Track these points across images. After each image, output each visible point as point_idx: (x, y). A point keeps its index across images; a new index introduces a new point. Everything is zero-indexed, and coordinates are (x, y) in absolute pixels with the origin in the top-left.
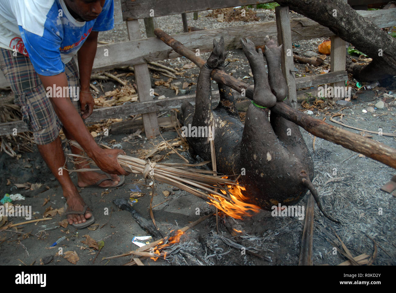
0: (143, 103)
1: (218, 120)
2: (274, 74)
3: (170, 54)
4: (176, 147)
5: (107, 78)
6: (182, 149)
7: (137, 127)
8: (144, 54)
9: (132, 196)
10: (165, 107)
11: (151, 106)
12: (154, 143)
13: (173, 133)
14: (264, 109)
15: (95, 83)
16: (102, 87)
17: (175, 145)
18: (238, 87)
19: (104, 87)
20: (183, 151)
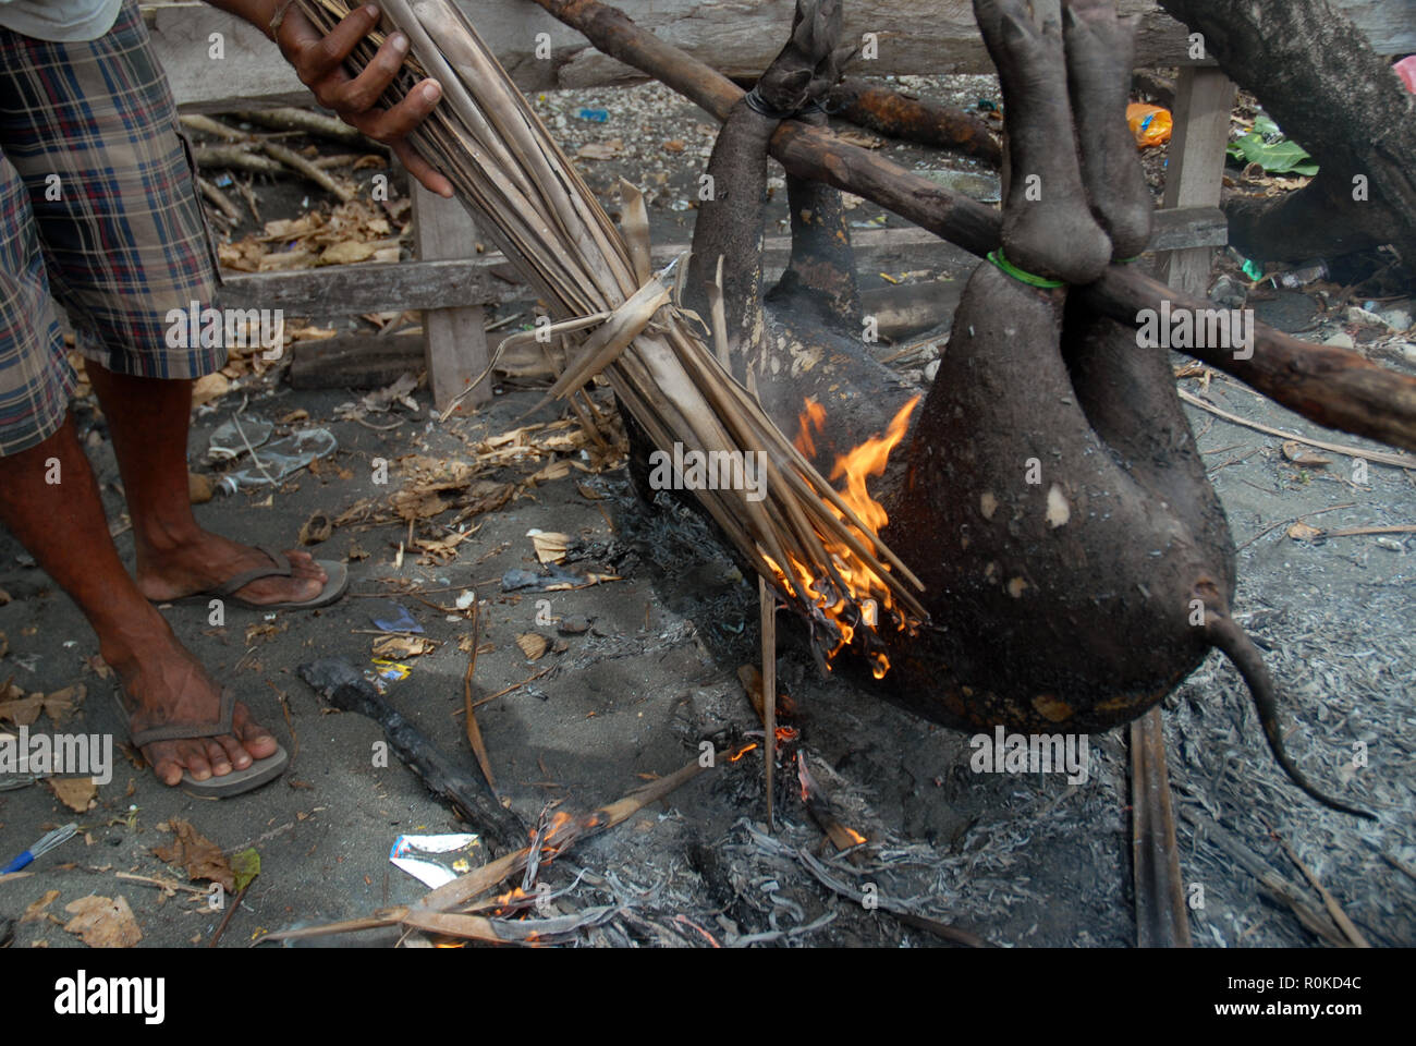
0: (435, 264)
1: (781, 342)
3: (566, 69)
4: (561, 454)
5: (276, 166)
6: (588, 463)
7: (399, 364)
9: (382, 650)
10: (524, 289)
11: (466, 281)
12: (471, 433)
14: (1049, 291)
15: (226, 180)
16: (253, 202)
17: (557, 446)
18: (907, 197)
19: (261, 200)
20: (592, 470)
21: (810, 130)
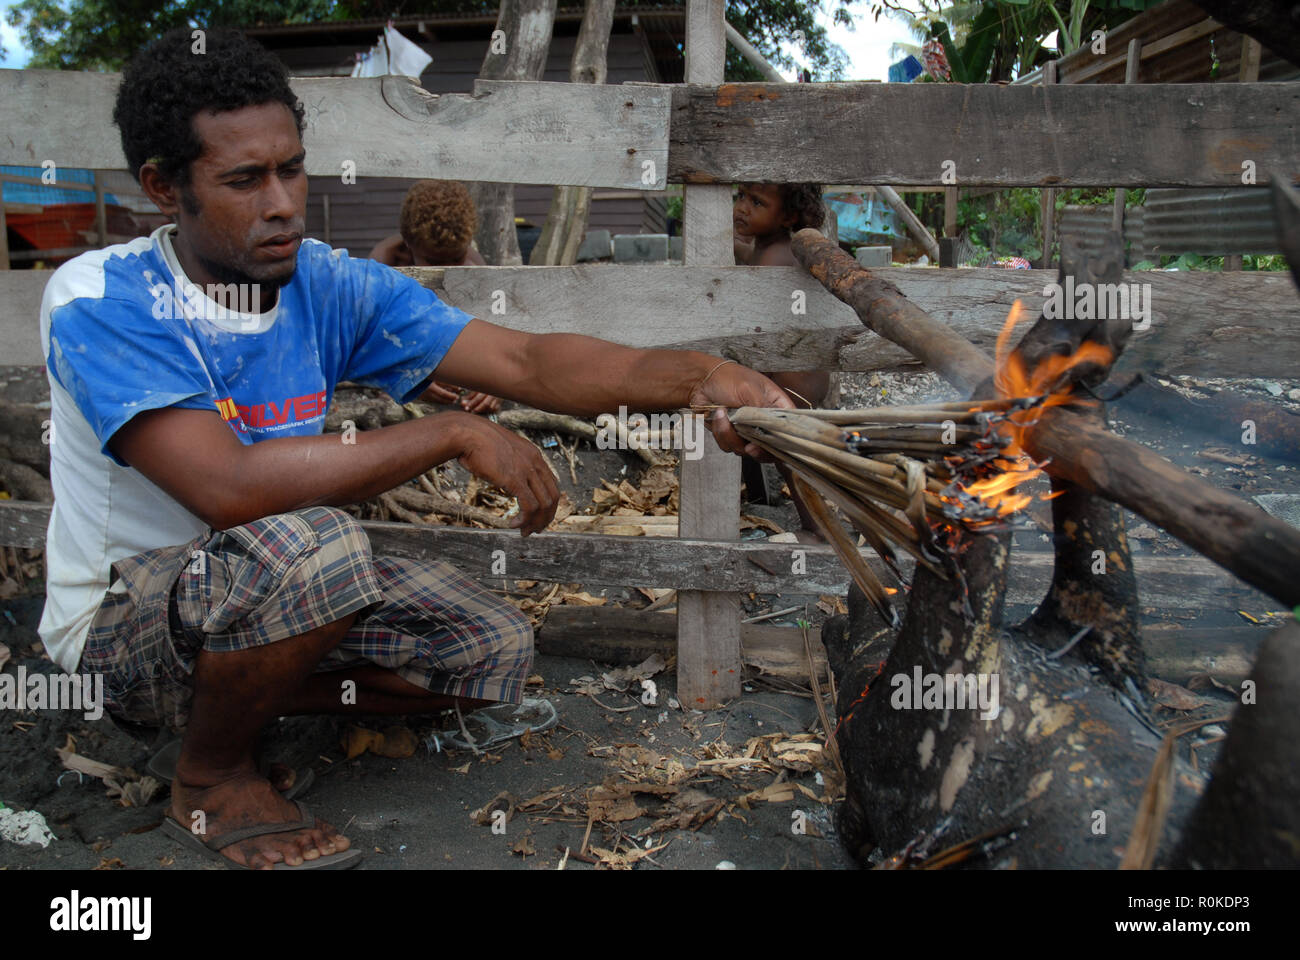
0: (689, 543)
1: (1022, 691)
3: (847, 350)
4: (792, 774)
6: (820, 791)
7: (652, 643)
8: (728, 332)
10: (784, 581)
11: (720, 564)
12: (704, 731)
13: (798, 703)
15: (552, 442)
16: (573, 465)
17: (791, 762)
19: (582, 463)
20: (822, 800)
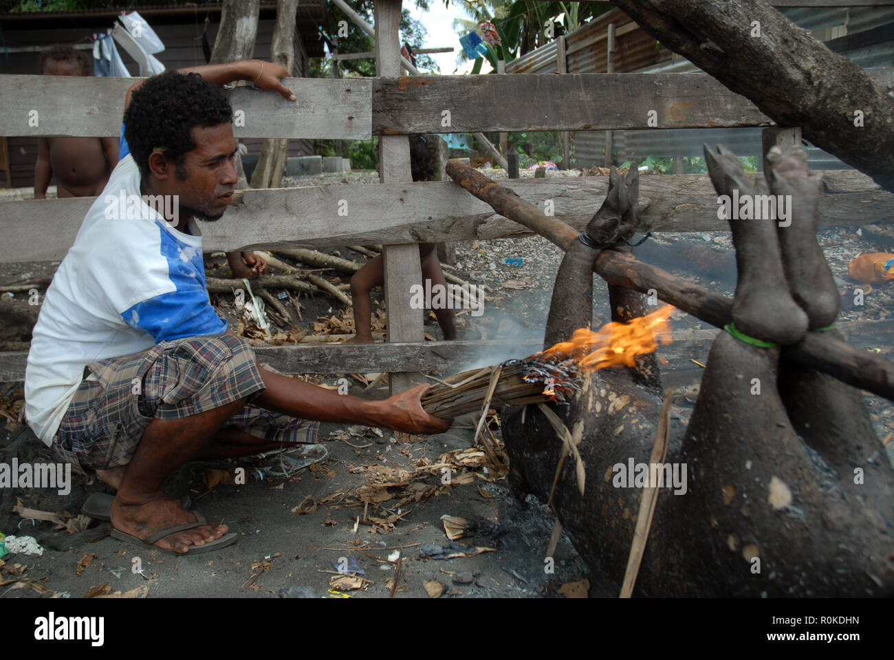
0: (397, 345)
1: (603, 392)
2: (800, 251)
3: (482, 227)
4: (470, 469)
5: (314, 288)
6: (488, 476)
8: (413, 220)
9: (336, 585)
10: (453, 362)
11: (416, 356)
12: (414, 454)
13: (466, 432)
14: (765, 349)
15: (284, 295)
16: (298, 309)
17: (468, 463)
18: (677, 294)
19: (303, 307)
20: (489, 480)
21: (619, 255)
